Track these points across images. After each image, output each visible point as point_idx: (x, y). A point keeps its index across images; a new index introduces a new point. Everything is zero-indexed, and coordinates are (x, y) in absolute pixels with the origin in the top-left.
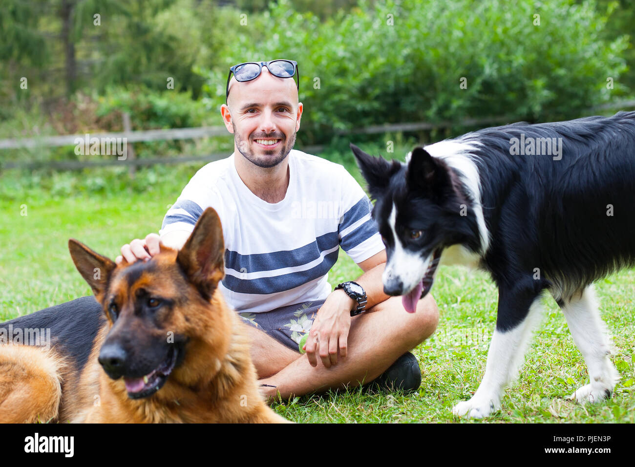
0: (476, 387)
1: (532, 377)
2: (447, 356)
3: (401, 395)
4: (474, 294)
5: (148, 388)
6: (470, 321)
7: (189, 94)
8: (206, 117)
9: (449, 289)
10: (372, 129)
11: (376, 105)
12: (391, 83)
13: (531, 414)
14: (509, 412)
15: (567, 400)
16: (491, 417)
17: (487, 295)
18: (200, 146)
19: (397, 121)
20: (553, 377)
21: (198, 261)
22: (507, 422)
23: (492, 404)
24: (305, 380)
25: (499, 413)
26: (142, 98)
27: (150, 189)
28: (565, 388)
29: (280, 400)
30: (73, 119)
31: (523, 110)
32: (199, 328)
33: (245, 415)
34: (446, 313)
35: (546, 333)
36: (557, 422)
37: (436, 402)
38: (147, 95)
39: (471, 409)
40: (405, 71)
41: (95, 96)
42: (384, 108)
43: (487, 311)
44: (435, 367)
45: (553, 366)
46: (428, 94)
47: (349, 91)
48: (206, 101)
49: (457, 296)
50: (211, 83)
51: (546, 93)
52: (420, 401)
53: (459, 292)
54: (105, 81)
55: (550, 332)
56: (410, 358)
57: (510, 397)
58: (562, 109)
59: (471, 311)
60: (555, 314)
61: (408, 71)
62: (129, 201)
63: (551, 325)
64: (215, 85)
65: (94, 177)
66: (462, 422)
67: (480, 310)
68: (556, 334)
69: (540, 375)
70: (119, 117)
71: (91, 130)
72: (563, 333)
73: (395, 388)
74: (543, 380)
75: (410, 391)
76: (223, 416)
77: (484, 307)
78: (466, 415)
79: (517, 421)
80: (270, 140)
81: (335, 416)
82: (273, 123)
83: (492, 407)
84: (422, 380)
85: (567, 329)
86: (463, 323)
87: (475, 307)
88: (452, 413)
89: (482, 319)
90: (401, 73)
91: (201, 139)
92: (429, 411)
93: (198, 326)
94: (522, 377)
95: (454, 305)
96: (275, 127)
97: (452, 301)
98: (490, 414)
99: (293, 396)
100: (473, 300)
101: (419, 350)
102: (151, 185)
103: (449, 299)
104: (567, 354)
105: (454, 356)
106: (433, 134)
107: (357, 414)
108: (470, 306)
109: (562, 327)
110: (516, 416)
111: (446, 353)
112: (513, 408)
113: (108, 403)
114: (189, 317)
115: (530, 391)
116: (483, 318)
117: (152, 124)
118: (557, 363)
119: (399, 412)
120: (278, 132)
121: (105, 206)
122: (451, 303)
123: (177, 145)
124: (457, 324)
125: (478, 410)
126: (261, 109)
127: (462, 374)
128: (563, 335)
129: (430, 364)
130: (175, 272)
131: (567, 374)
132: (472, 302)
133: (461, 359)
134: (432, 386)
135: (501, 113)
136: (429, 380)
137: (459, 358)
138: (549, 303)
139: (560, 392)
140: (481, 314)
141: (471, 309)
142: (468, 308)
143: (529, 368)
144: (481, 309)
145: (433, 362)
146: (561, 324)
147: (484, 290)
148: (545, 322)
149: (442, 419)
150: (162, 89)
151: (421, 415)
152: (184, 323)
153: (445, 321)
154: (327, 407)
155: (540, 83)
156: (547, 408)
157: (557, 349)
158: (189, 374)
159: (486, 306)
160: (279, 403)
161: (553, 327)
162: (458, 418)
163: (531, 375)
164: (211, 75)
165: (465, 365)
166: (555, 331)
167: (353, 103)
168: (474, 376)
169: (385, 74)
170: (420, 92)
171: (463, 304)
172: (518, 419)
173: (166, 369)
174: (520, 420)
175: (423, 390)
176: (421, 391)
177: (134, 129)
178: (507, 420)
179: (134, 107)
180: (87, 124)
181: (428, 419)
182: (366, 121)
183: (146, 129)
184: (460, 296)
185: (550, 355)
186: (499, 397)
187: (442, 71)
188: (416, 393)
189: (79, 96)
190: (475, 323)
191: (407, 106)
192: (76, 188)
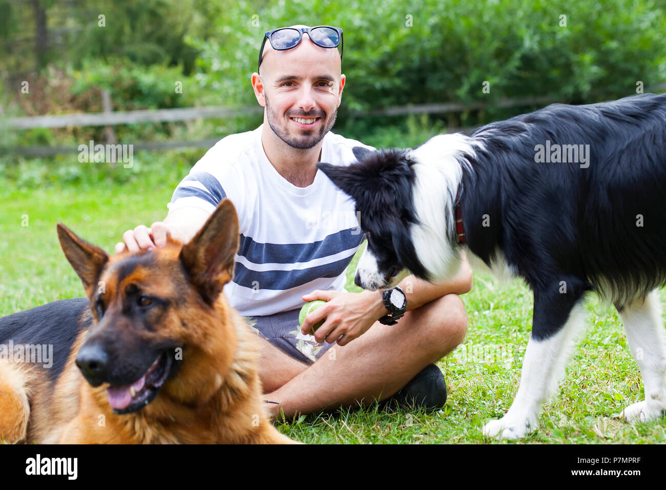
0: (510, 404)
1: (575, 393)
2: (478, 369)
3: (423, 414)
4: (509, 300)
5: (136, 402)
6: (505, 330)
7: (180, 69)
8: (199, 96)
9: (481, 294)
10: (394, 111)
11: (398, 82)
12: (415, 57)
13: (573, 434)
14: (547, 432)
15: (614, 419)
16: (527, 438)
17: (524, 301)
18: (192, 129)
19: (422, 102)
20: (599, 393)
21: (205, 259)
22: (545, 443)
23: (527, 423)
24: (312, 395)
25: (536, 434)
26: (124, 73)
27: (134, 180)
28: (613, 404)
29: (284, 418)
30: (44, 97)
31: (569, 90)
32: (197, 336)
33: (247, 434)
34: (477, 321)
35: (591, 343)
36: (603, 442)
37: (463, 421)
38: (130, 69)
39: (504, 429)
40: (432, 43)
41: (70, 71)
42: (406, 87)
43: (524, 319)
44: (463, 382)
45: (599, 381)
46: (459, 70)
47: (366, 67)
48: (199, 77)
49: (490, 302)
50: (205, 56)
51: (595, 69)
52: (445, 419)
53: (492, 297)
54: (81, 54)
55: (596, 343)
56: (434, 371)
57: (549, 415)
58: (613, 88)
59: (506, 318)
60: (603, 322)
61: (435, 43)
62: (108, 193)
63: (598, 335)
64: (210, 58)
65: (69, 165)
66: (493, 443)
67: (516, 318)
68: (603, 345)
69: (584, 390)
70: (97, 96)
71: (64, 110)
72: (611, 344)
73: (416, 405)
74: (588, 396)
75: (434, 408)
76: (223, 435)
77: (521, 315)
78: (497, 435)
79: (557, 442)
80: (308, 118)
81: (347, 437)
82: (313, 99)
83: (528, 426)
84: (448, 397)
85: (616, 339)
86: (496, 333)
87: (510, 314)
88: (482, 434)
89: (518, 328)
90: (427, 45)
91: (194, 121)
92: (454, 432)
93: (196, 333)
94: (562, 393)
95: (487, 312)
96: (314, 105)
97: (483, 307)
98: (526, 434)
99: (298, 415)
100: (509, 307)
101: (445, 363)
102: (134, 174)
103: (481, 306)
104: (616, 367)
105: (485, 369)
106: (464, 117)
107: (372, 434)
108: (504, 313)
109: (609, 337)
110: (556, 436)
111: (477, 366)
112: (552, 427)
113: (91, 417)
114: (186, 321)
115: (572, 408)
116: (519, 326)
117: (137, 104)
118: (603, 377)
119: (421, 433)
120: (318, 109)
121: (81, 199)
122: (482, 310)
123: (165, 128)
124: (489, 334)
125: (511, 430)
126: (299, 82)
127: (494, 390)
128: (611, 345)
129: (457, 379)
130: (175, 269)
131: (615, 389)
132: (506, 308)
133: (493, 373)
134: (459, 403)
135: (544, 93)
136: (456, 397)
137: (491, 372)
138: (595, 309)
139: (606, 409)
140: (518, 322)
141: (506, 316)
142: (503, 315)
143: (571, 383)
144: (517, 316)
145: (461, 376)
146: (609, 333)
147: (521, 296)
148: (591, 331)
149: (471, 440)
150: (149, 62)
151: (446, 436)
152: (180, 327)
153: (476, 330)
154: (338, 427)
155: (588, 57)
156: (591, 427)
157: (604, 361)
158: (183, 388)
159: (523, 313)
160: (282, 422)
161: (600, 337)
162: (489, 439)
163: (573, 390)
164: (205, 46)
165: (498, 380)
166: (602, 342)
167: (371, 80)
168: (508, 392)
169: (408, 47)
170: (449, 68)
171: (497, 311)
172: (557, 440)
173: (157, 380)
174: (560, 441)
175: (449, 407)
176: (446, 409)
177: (115, 109)
178: (545, 441)
179: (115, 84)
180: (60, 103)
181: (454, 441)
182: (385, 101)
183: (129, 109)
184: (493, 302)
185: (596, 369)
186: (536, 415)
187: (474, 44)
188: (441, 411)
189: (51, 70)
190: (510, 333)
191: (434, 84)
192: (46, 178)
